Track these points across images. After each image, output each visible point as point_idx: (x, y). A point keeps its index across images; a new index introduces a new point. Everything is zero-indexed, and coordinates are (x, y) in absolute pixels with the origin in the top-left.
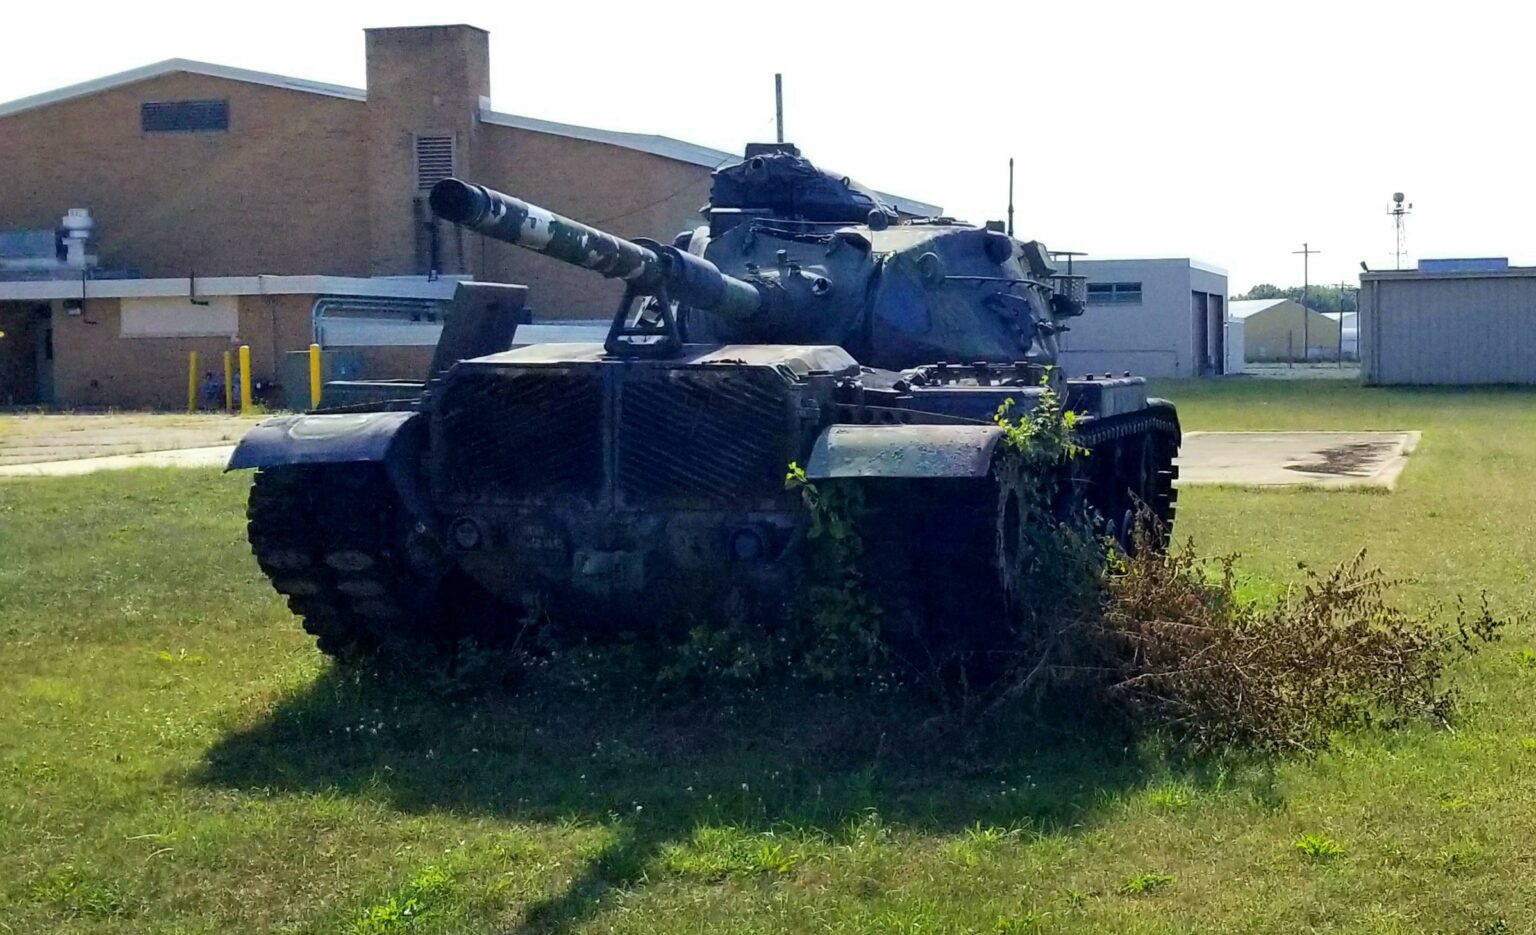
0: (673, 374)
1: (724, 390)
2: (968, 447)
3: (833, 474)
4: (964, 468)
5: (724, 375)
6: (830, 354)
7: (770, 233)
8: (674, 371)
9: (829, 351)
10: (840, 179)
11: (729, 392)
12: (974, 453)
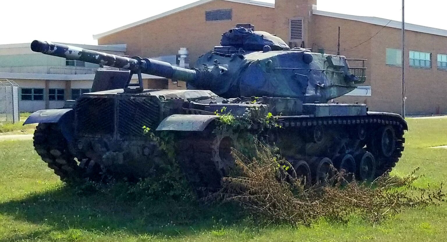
0: (132, 98)
1: (144, 103)
2: (201, 122)
3: (163, 129)
4: (196, 128)
5: (144, 98)
6: (195, 93)
7: (217, 54)
8: (132, 97)
9: (195, 92)
10: (261, 35)
11: (145, 104)
12: (202, 124)
